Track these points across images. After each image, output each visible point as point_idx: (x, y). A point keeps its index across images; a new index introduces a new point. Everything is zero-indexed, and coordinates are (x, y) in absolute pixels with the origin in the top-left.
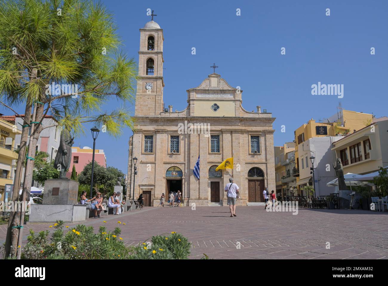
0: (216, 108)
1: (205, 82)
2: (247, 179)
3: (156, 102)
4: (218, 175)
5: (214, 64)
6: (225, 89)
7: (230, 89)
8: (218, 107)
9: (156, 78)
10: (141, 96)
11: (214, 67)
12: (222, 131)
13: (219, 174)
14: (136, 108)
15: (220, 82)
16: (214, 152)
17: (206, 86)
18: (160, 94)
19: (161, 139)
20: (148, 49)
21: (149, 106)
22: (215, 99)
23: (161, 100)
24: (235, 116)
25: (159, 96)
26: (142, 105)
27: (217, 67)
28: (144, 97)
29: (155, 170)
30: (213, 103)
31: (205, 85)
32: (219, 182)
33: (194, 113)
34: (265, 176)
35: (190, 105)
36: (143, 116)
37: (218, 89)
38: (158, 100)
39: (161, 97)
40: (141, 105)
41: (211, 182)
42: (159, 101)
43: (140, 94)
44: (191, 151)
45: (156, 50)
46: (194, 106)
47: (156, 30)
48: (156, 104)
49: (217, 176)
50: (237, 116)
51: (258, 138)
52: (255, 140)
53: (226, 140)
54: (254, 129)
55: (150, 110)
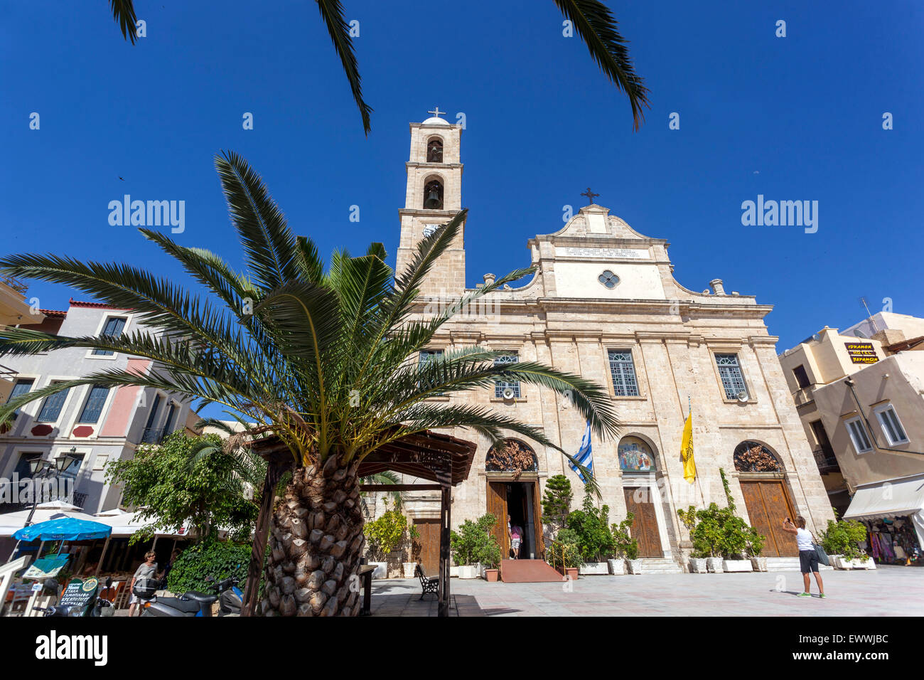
0: (609, 280)
1: (575, 223)
2: (737, 476)
4: (642, 466)
5: (589, 189)
6: (625, 237)
7: (637, 238)
8: (616, 279)
10: (411, 252)
11: (590, 195)
12: (637, 338)
13: (647, 463)
15: (610, 224)
16: (623, 394)
17: (578, 231)
18: (458, 249)
20: (429, 161)
22: (604, 260)
24: (666, 298)
25: (458, 253)
27: (598, 195)
30: (601, 268)
31: (576, 229)
33: (557, 289)
34: (788, 467)
35: (541, 273)
37: (608, 236)
38: (457, 262)
39: (461, 256)
41: (626, 489)
43: (408, 247)
45: (448, 162)
46: (553, 276)
49: (642, 469)
51: (733, 356)
52: (726, 364)
53: (654, 360)
54: (720, 334)
55: (435, 284)
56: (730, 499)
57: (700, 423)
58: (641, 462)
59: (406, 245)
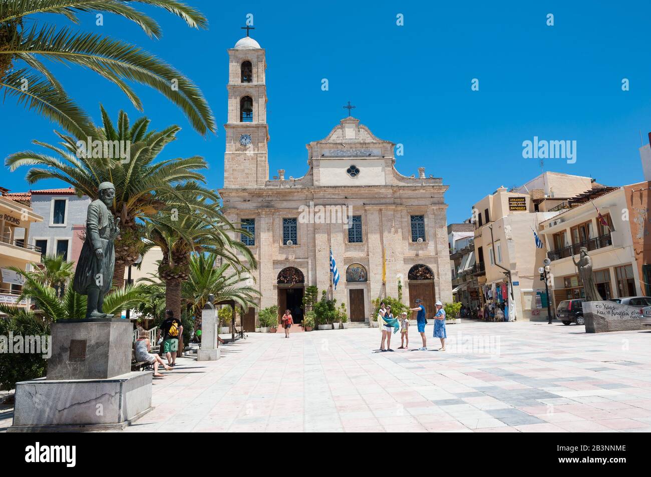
0: (353, 171)
1: (336, 132)
2: (408, 283)
3: (258, 165)
4: (360, 278)
5: (349, 103)
6: (367, 142)
7: (374, 141)
8: (358, 171)
9: (256, 127)
10: (233, 156)
11: (349, 107)
12: (365, 209)
13: (363, 277)
14: (226, 175)
15: (359, 131)
16: (354, 241)
17: (337, 138)
18: (264, 152)
19: (267, 223)
20: (242, 82)
21: (246, 171)
22: (352, 158)
23: (265, 161)
24: (386, 183)
25: (263, 155)
26: (236, 170)
27: (354, 107)
28: (238, 158)
29: (260, 274)
30: (348, 165)
32: (362, 290)
33: (320, 180)
34: (436, 277)
35: (312, 168)
36: (237, 187)
37: (356, 141)
38: (262, 161)
39: (265, 157)
40: (233, 170)
41: (351, 291)
42: (263, 163)
43: (231, 152)
44: (316, 242)
45: (255, 82)
46: (319, 170)
47: (254, 50)
48: (258, 168)
49: (360, 280)
50: (388, 184)
51: (421, 218)
52: (417, 221)
53: (373, 222)
54: (415, 202)
55: (248, 177)
56: (400, 294)
57: (392, 256)
58: (360, 276)
59: (230, 151)
